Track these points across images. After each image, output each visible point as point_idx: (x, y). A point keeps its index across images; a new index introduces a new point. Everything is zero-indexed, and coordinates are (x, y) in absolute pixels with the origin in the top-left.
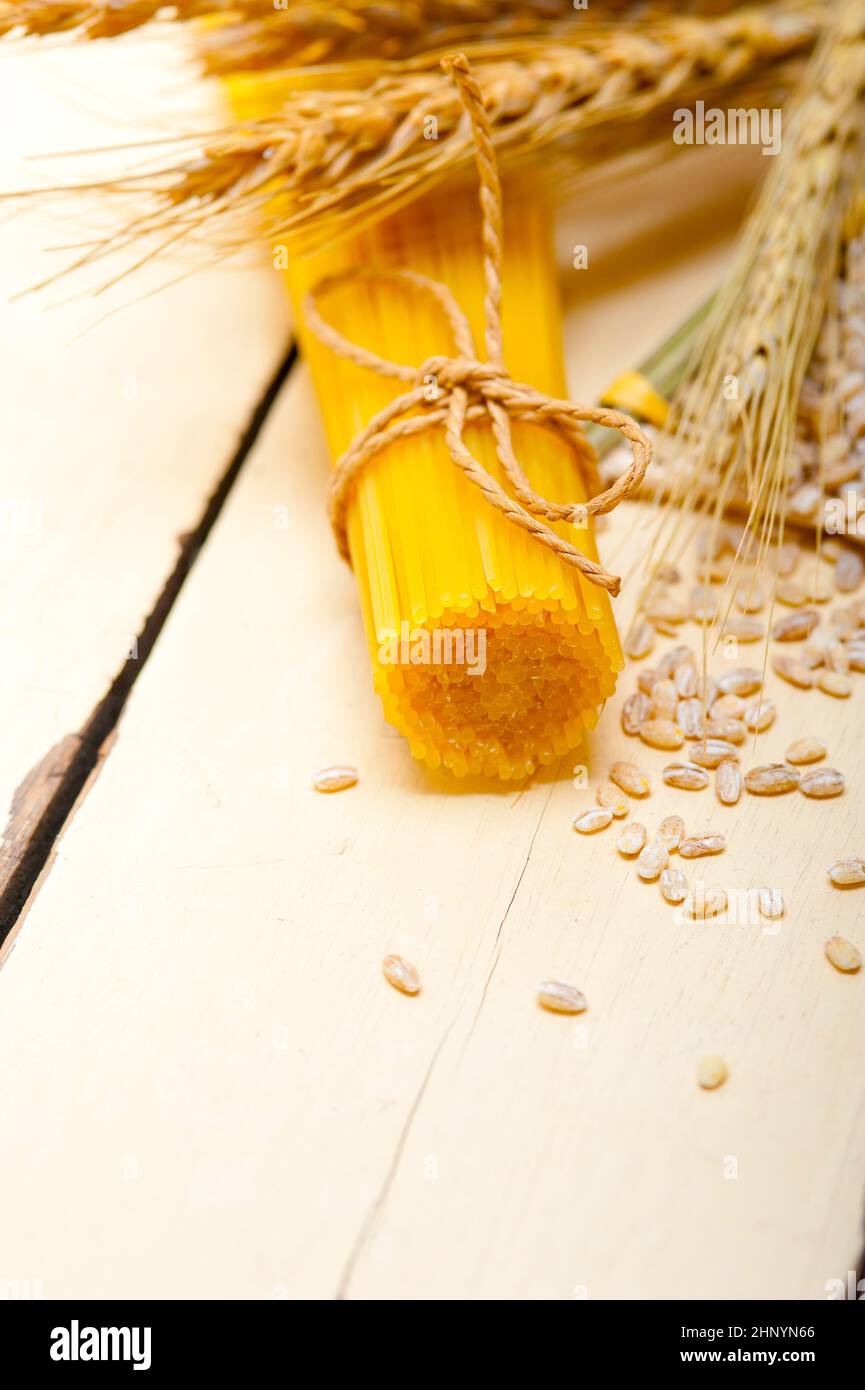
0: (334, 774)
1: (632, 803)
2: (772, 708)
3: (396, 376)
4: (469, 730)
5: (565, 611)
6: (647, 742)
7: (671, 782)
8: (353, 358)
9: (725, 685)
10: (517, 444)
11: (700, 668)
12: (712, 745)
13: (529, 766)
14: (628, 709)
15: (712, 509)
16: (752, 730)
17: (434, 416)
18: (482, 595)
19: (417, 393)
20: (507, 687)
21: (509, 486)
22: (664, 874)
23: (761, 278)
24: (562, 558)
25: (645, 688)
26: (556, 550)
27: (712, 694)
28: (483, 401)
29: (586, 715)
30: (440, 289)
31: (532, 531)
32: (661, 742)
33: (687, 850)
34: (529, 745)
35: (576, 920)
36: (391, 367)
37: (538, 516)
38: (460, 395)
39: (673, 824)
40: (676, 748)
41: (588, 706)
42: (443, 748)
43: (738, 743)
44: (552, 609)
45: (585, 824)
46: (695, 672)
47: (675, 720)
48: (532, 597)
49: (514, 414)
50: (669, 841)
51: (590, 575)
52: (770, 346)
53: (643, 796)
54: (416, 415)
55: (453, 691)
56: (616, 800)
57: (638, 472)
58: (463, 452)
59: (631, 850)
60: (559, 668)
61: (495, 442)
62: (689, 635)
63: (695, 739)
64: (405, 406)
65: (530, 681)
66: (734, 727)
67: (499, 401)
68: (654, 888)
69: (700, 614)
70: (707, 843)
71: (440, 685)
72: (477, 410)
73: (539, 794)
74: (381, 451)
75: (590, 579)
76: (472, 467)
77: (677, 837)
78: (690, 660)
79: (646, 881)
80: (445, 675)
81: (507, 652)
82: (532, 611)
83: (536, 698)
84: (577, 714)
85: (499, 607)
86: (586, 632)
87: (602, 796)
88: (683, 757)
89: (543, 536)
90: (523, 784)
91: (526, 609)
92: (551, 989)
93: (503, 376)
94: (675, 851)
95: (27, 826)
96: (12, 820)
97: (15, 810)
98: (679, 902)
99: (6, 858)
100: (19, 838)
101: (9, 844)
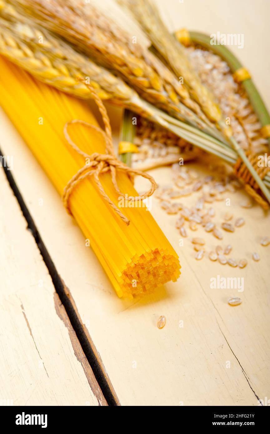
27: (196, 211)
45: (200, 257)
59: (215, 258)
70: (229, 247)
77: (223, 250)
92: (234, 301)
94: (225, 254)
95: (68, 321)
96: (63, 321)
97: (62, 319)
98: (236, 266)
99: (71, 332)
100: (69, 325)
101: (69, 328)
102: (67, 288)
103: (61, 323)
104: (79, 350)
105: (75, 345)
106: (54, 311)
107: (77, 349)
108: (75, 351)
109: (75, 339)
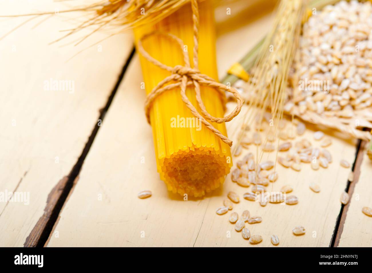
0: (144, 193)
1: (234, 205)
2: (277, 175)
3: (166, 69)
4: (185, 183)
5: (215, 151)
6: (239, 184)
7: (246, 198)
8: (153, 62)
9: (263, 166)
10: (202, 93)
11: (255, 160)
12: (259, 187)
13: (203, 193)
14: (234, 174)
15: (262, 107)
16: (271, 181)
17: (177, 84)
18: (191, 146)
19: (172, 76)
20: (197, 171)
21: (199, 109)
22: (243, 230)
23: (277, 38)
24: (215, 134)
25: (239, 166)
26: (213, 131)
27: (259, 169)
28: (192, 80)
29: (221, 179)
30: (180, 41)
31: (206, 125)
32: (243, 184)
33: (250, 221)
34: (204, 187)
35: (216, 244)
36: (165, 66)
37: (208, 120)
38: (185, 78)
39: (246, 213)
40: (247, 187)
41: (222, 176)
42: (178, 188)
43: (266, 185)
44: (211, 150)
45: (220, 212)
46: (254, 162)
47: (247, 177)
48: (206, 147)
49: (201, 85)
50: (245, 219)
51: (223, 140)
52: (279, 61)
53: (237, 203)
54: (172, 83)
55: (181, 172)
56: (229, 203)
57: (239, 109)
58: (186, 98)
59: (234, 221)
60: (213, 166)
61: (196, 94)
62: (253, 149)
63: (254, 184)
64: (169, 80)
65: (204, 169)
66: (265, 181)
67: (197, 81)
68: (240, 233)
69: (256, 142)
70: (256, 220)
71: (177, 170)
72: (190, 83)
73: (206, 201)
74: (161, 94)
75: (223, 141)
76: (188, 103)
77: (247, 217)
78: (253, 158)
79: (238, 231)
80: (179, 168)
81: (198, 162)
82: (205, 151)
83: (206, 174)
84: (218, 178)
85: (195, 149)
86: (222, 156)
87: (225, 202)
88: (249, 190)
89: (209, 127)
90: (201, 198)
91: (204, 150)
93: (198, 73)
94: (246, 222)
95: (52, 207)
96: (47, 205)
97: (48, 202)
98: (248, 239)
99: (45, 218)
100: (49, 211)
101: (46, 213)
102: (79, 178)
103: (44, 205)
104: (34, 237)
105: (35, 230)
106: (49, 191)
107: (34, 235)
108: (29, 236)
109: (41, 225)
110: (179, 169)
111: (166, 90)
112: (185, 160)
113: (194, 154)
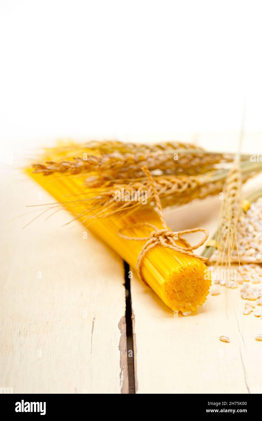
4: (183, 301)
17: (156, 243)
18: (180, 267)
19: (151, 239)
20: (189, 289)
28: (166, 238)
38: (161, 237)
42: (179, 307)
48: (191, 265)
51: (201, 260)
55: (178, 293)
60: (199, 281)
64: (149, 243)
80: (176, 289)
81: (188, 280)
85: (184, 269)
91: (190, 268)
110: (176, 291)
111: (151, 249)
112: (179, 281)
113: (184, 274)
